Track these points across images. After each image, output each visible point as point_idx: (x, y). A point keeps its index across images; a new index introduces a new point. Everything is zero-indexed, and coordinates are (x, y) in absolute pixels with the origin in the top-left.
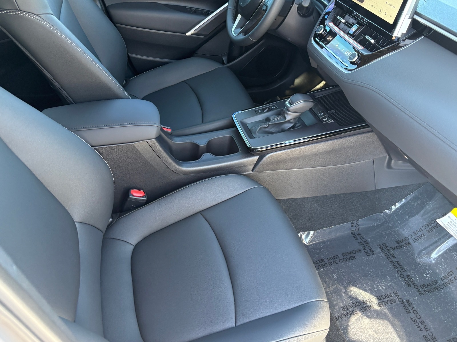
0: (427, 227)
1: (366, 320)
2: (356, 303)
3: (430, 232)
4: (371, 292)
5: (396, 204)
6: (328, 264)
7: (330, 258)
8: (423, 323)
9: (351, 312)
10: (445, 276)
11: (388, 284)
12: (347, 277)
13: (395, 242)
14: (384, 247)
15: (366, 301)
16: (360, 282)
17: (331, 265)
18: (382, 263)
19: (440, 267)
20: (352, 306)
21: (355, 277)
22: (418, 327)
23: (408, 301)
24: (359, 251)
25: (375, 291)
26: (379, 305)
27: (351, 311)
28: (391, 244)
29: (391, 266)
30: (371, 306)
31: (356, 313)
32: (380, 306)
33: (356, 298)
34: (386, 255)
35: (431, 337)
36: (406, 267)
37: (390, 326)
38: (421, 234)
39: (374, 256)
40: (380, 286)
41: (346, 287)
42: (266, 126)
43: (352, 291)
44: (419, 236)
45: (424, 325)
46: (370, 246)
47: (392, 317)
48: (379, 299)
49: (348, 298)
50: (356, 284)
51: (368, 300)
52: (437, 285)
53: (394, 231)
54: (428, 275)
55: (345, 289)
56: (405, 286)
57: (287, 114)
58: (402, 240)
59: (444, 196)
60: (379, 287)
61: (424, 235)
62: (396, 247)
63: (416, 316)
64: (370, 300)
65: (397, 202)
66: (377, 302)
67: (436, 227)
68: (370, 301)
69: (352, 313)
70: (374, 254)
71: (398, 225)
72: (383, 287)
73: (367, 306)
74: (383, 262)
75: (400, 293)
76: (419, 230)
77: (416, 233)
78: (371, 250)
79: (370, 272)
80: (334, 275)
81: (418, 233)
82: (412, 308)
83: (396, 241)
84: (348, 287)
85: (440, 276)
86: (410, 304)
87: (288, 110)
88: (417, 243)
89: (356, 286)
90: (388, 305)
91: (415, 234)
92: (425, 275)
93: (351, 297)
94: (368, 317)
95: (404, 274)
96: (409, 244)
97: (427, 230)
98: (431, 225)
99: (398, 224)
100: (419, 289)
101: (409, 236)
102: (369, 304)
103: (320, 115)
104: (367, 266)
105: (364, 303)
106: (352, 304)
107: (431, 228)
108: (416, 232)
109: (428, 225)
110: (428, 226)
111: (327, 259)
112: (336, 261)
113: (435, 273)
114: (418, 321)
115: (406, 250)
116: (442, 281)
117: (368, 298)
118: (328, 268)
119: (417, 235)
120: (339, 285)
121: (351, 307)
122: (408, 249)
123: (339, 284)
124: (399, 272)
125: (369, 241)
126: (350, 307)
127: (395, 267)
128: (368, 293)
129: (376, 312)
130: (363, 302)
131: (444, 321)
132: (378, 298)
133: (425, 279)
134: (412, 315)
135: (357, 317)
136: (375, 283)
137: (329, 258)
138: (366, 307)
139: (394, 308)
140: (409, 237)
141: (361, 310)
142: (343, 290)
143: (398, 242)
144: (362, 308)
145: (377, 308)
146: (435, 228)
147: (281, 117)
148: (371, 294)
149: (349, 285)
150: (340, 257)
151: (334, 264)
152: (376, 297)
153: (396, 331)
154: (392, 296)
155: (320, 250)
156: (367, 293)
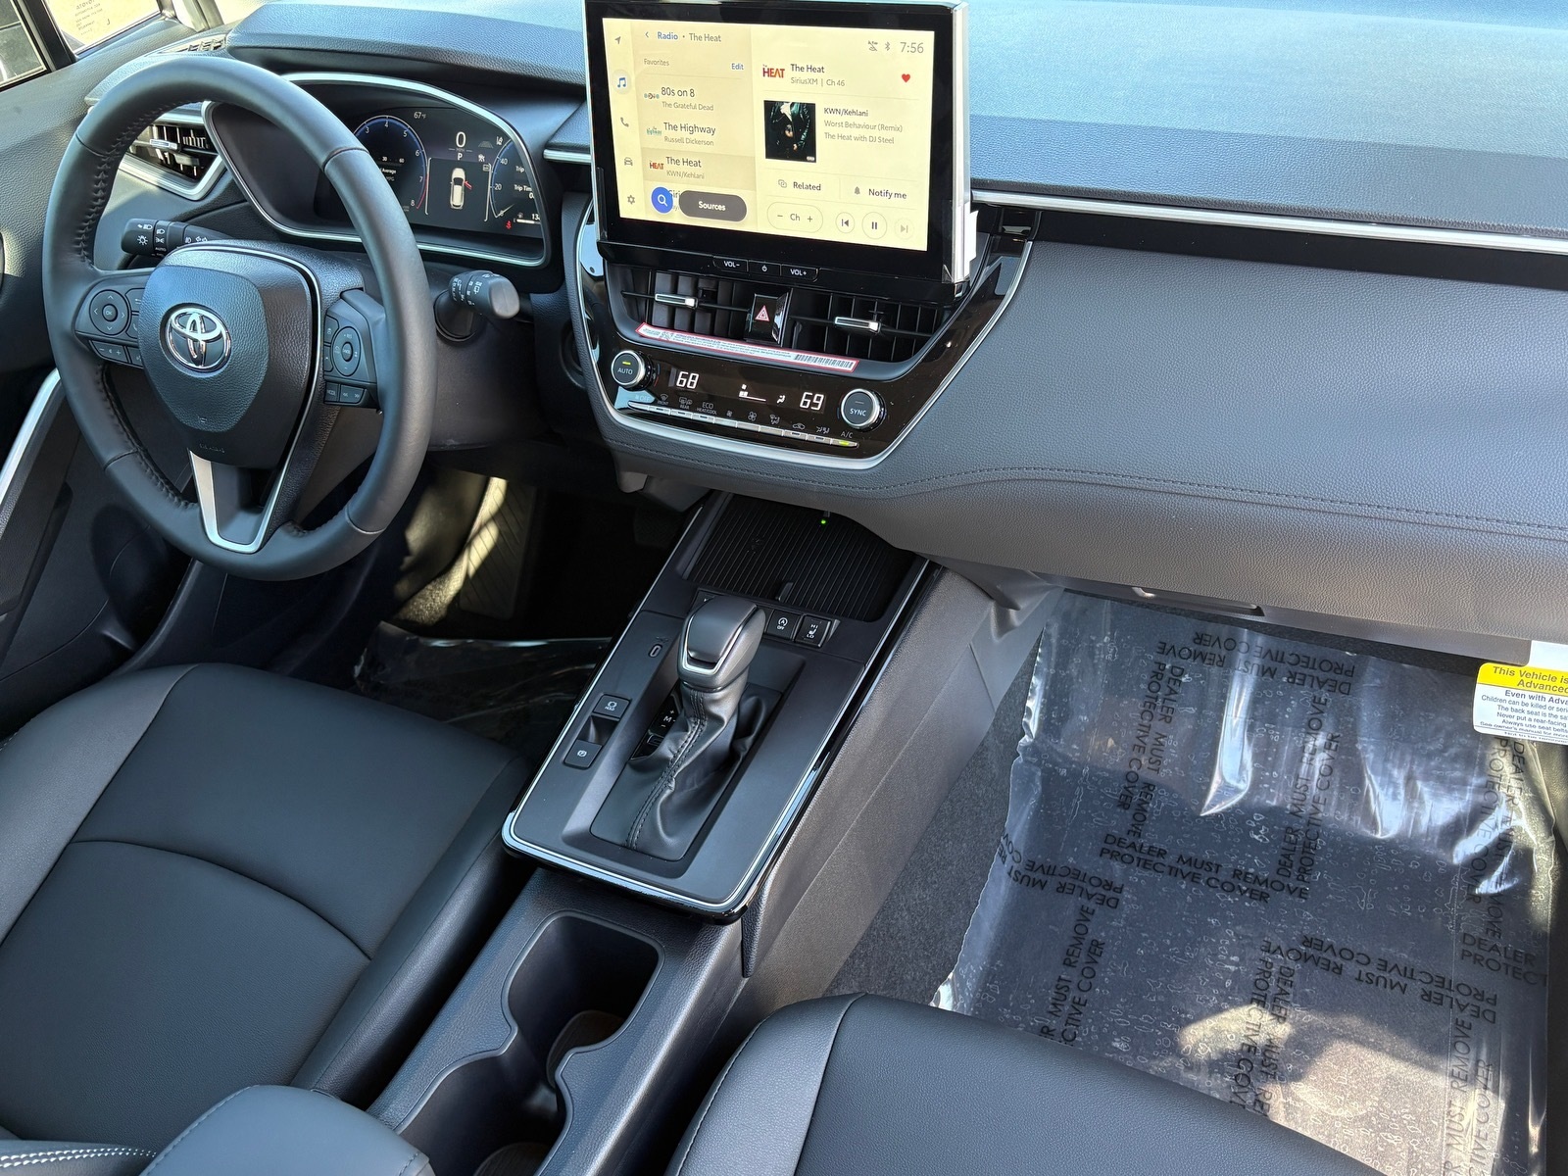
0: (1151, 710)
1: (1302, 1090)
2: (1239, 1067)
3: (1171, 718)
4: (1230, 999)
5: (1027, 704)
6: (1068, 1027)
7: (1054, 1005)
8: (1384, 965)
9: (1258, 1108)
10: (1295, 801)
11: (1230, 939)
12: (1145, 1018)
13: (1119, 810)
14: (1116, 848)
15: (1247, 1037)
16: (1184, 1000)
17: (1078, 1023)
18: (1160, 893)
19: (1266, 786)
20: (1243, 1086)
21: (1161, 998)
22: (1392, 988)
23: (1307, 941)
24: (1085, 914)
25: (1232, 988)
26: (1281, 1019)
27: (1255, 1103)
28: (1118, 823)
29: (1182, 883)
30: (1270, 1040)
31: (1267, 1095)
32: (1285, 1019)
33: (1225, 1055)
34: (1145, 865)
35: (1435, 983)
36: (1207, 856)
37: (1354, 1049)
38: (1156, 739)
39: (1126, 895)
40: (1225, 962)
41: (1175, 1049)
42: (670, 788)
43: (1196, 1046)
44: (1154, 749)
45: (1393, 969)
46: (1089, 875)
47: (1330, 1021)
48: (1262, 1003)
49: (1211, 1073)
50: (1183, 1016)
51: (1248, 1029)
52: (1300, 839)
53: (1084, 780)
54: (1261, 832)
55: (1181, 1056)
56: (1261, 908)
57: (715, 702)
58: (1125, 788)
59: (1120, 601)
60: (1226, 966)
61: (1164, 737)
62: (1134, 822)
63: (1357, 961)
64: (1251, 1027)
65: (1026, 698)
66: (1267, 1017)
67: (1171, 694)
68: (1256, 1028)
69: (1262, 1108)
70: (1121, 889)
71: (1077, 757)
72: (1232, 958)
73: (1266, 1050)
74: (1160, 890)
75: (1276, 941)
76: (1142, 733)
77: (1142, 744)
78: (1104, 883)
79: (1169, 947)
80: (1116, 1044)
81: (1146, 740)
82: (1329, 951)
83: (1119, 806)
84: (1176, 1043)
85: (1287, 810)
86: (1319, 945)
87: (711, 689)
88: (1165, 767)
89: (1189, 1022)
90: (1292, 995)
91: (1142, 749)
92: (1256, 837)
93: (1215, 1066)
94: (1297, 1077)
95: (1223, 876)
96: (1149, 786)
97: (1160, 717)
98: (1156, 699)
99: (1077, 754)
100: (1286, 884)
101: (1131, 767)
102: (1261, 1040)
103: (780, 628)
104: (1146, 939)
105: (1251, 1048)
106: (1236, 1080)
107: (1163, 707)
108: (1137, 742)
109: (1151, 703)
110: (1152, 706)
111: (1049, 1015)
112: (1077, 1000)
113: (1271, 812)
114: (1372, 969)
115: (1159, 807)
116: (1301, 817)
117: (1245, 1026)
118: (1083, 1038)
119: (1148, 748)
120: (1157, 1062)
121: (1242, 1090)
122: (1160, 802)
123: (1155, 1058)
124: (1213, 881)
125: (1072, 863)
126: (1242, 1096)
127: (1194, 878)
128: (1227, 1010)
129: (1294, 1042)
130: (1245, 1048)
131: (1404, 915)
132: (1259, 1002)
133: (1266, 847)
134: (1351, 969)
135: (1281, 1106)
136: (1208, 966)
137: (1051, 1008)
138: (1267, 1054)
139: (1308, 990)
140: (1134, 768)
141: (1267, 1074)
142: (1180, 1064)
143: (1124, 804)
144: (1264, 1069)
145: (1282, 1031)
146: (1172, 697)
147: (696, 723)
148: (1235, 1005)
149: (1172, 1035)
150: (1068, 978)
151: (1080, 1013)
152: (1251, 1003)
153: (1376, 1047)
154: (1272, 964)
155: (1007, 1006)
156: (1226, 1015)
